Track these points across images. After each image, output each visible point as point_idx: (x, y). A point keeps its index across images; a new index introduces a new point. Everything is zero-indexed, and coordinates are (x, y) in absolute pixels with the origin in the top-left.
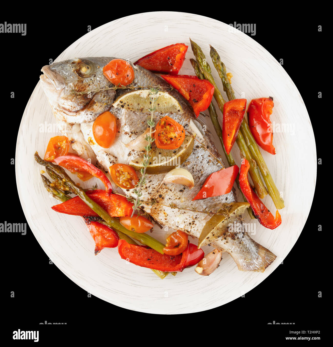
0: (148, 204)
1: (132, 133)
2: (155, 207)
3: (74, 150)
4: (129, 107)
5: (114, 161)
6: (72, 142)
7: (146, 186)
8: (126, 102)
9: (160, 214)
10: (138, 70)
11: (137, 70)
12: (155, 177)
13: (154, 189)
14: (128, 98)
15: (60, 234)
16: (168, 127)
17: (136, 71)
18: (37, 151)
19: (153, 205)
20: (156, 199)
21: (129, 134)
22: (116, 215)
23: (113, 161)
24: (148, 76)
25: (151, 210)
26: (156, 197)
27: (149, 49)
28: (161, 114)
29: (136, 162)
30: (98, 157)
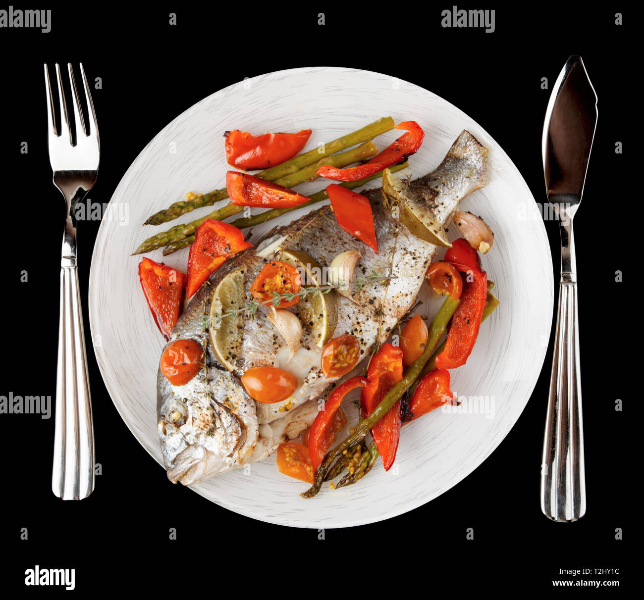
0: (384, 322)
1: (275, 343)
2: (388, 311)
3: (299, 435)
4: (235, 347)
5: (317, 371)
6: (286, 437)
7: (355, 323)
8: (227, 352)
9: (400, 303)
10: (179, 333)
11: (179, 335)
12: (342, 310)
13: (361, 311)
14: (222, 348)
15: (428, 460)
16: (266, 288)
17: (179, 337)
18: (300, 494)
19: (385, 313)
20: (376, 309)
21: (277, 348)
22: (400, 371)
23: (316, 373)
24: (189, 319)
25: (392, 317)
26: (374, 308)
27: (146, 319)
28: (246, 298)
29: (319, 337)
30: (310, 397)
